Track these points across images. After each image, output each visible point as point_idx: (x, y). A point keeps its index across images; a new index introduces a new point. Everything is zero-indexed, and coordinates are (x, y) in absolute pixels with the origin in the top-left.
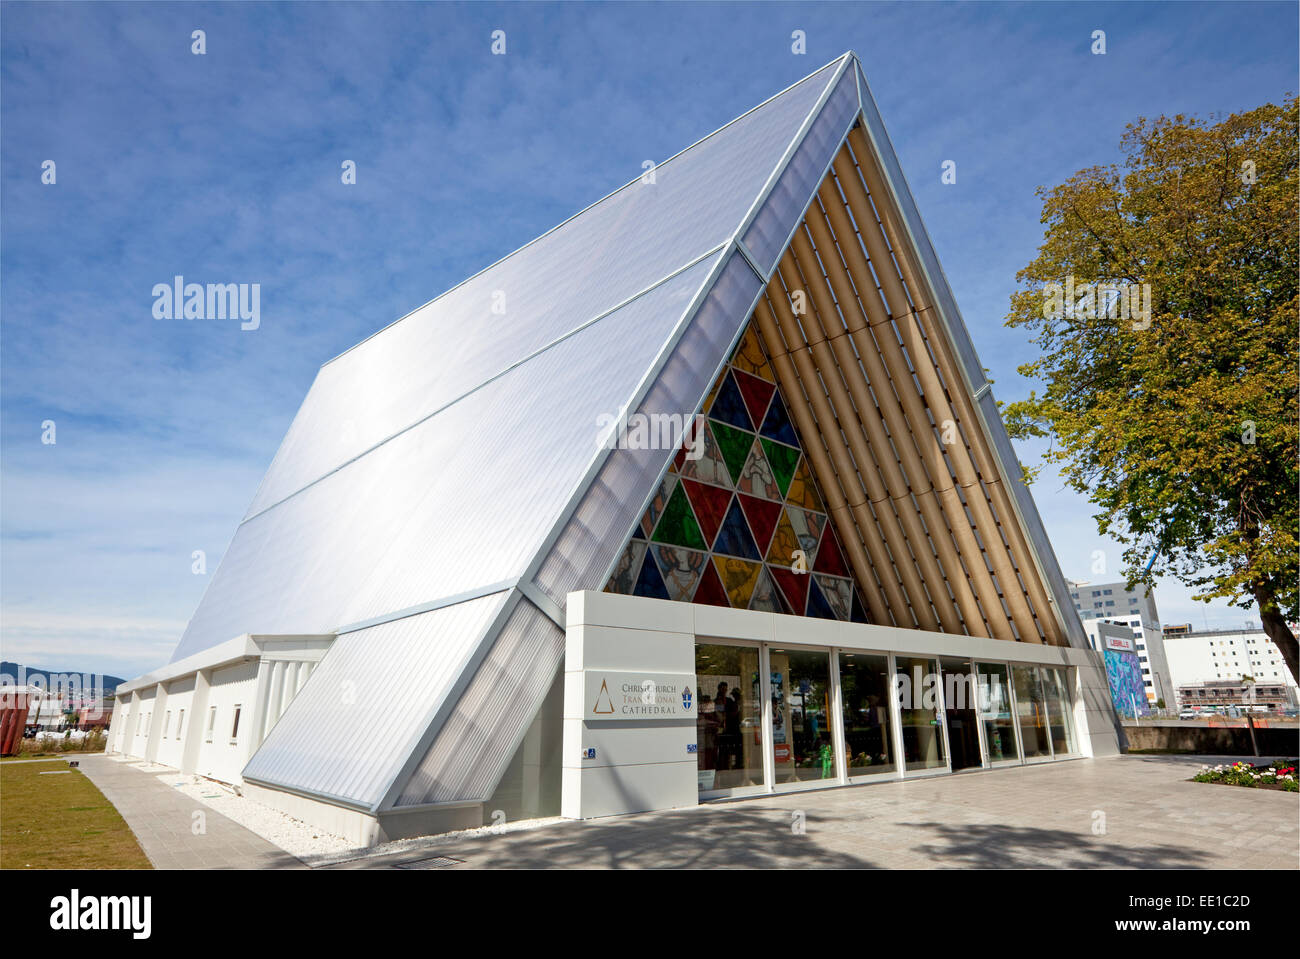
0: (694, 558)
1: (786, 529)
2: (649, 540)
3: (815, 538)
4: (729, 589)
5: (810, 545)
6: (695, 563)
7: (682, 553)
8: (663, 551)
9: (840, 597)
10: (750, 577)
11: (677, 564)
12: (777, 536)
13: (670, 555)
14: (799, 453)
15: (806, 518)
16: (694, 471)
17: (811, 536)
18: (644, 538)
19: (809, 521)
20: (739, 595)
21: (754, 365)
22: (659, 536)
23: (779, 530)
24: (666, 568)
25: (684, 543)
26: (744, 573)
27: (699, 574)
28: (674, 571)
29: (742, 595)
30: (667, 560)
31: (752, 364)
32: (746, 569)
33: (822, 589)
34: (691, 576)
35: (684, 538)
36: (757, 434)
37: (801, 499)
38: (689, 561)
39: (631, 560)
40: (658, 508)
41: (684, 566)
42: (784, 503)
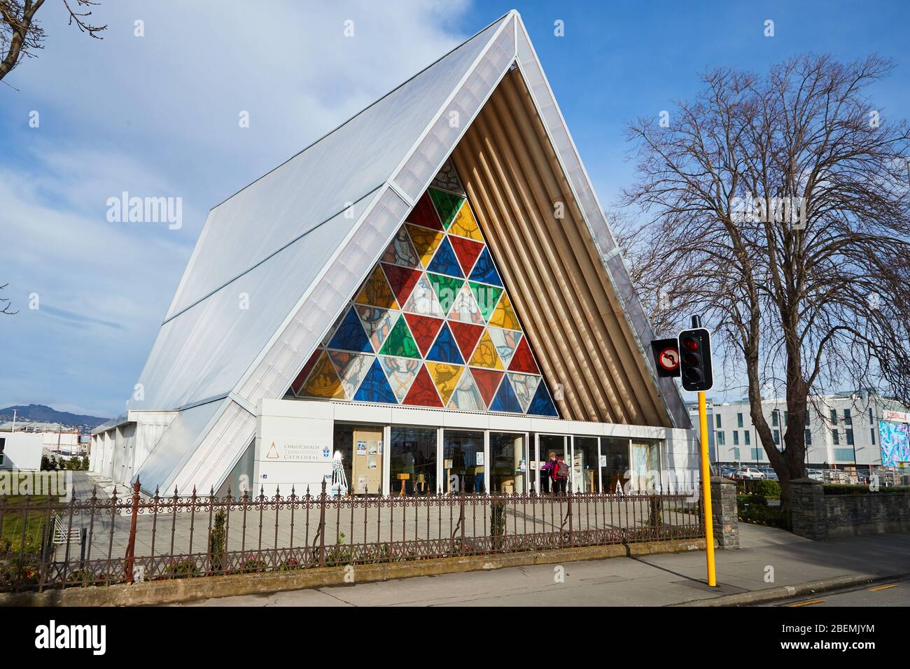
0: (411, 364)
1: (488, 343)
2: (377, 354)
3: (512, 348)
4: (437, 384)
5: (506, 353)
6: (411, 367)
7: (402, 361)
8: (387, 360)
9: (527, 388)
10: (455, 375)
11: (398, 368)
12: (480, 348)
13: (392, 362)
14: (502, 290)
15: (505, 335)
16: (414, 308)
17: (508, 347)
18: (374, 353)
19: (507, 337)
20: (445, 387)
21: (467, 231)
22: (385, 350)
23: (481, 344)
24: (390, 371)
25: (404, 354)
26: (449, 373)
27: (415, 374)
28: (396, 372)
29: (448, 387)
30: (390, 366)
31: (465, 230)
32: (452, 370)
33: (512, 383)
34: (408, 375)
35: (404, 351)
36: (466, 280)
37: (501, 322)
38: (407, 365)
39: (361, 367)
40: (384, 332)
41: (403, 369)
42: (486, 326)
